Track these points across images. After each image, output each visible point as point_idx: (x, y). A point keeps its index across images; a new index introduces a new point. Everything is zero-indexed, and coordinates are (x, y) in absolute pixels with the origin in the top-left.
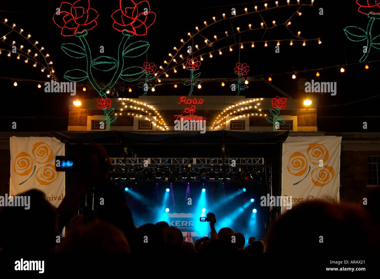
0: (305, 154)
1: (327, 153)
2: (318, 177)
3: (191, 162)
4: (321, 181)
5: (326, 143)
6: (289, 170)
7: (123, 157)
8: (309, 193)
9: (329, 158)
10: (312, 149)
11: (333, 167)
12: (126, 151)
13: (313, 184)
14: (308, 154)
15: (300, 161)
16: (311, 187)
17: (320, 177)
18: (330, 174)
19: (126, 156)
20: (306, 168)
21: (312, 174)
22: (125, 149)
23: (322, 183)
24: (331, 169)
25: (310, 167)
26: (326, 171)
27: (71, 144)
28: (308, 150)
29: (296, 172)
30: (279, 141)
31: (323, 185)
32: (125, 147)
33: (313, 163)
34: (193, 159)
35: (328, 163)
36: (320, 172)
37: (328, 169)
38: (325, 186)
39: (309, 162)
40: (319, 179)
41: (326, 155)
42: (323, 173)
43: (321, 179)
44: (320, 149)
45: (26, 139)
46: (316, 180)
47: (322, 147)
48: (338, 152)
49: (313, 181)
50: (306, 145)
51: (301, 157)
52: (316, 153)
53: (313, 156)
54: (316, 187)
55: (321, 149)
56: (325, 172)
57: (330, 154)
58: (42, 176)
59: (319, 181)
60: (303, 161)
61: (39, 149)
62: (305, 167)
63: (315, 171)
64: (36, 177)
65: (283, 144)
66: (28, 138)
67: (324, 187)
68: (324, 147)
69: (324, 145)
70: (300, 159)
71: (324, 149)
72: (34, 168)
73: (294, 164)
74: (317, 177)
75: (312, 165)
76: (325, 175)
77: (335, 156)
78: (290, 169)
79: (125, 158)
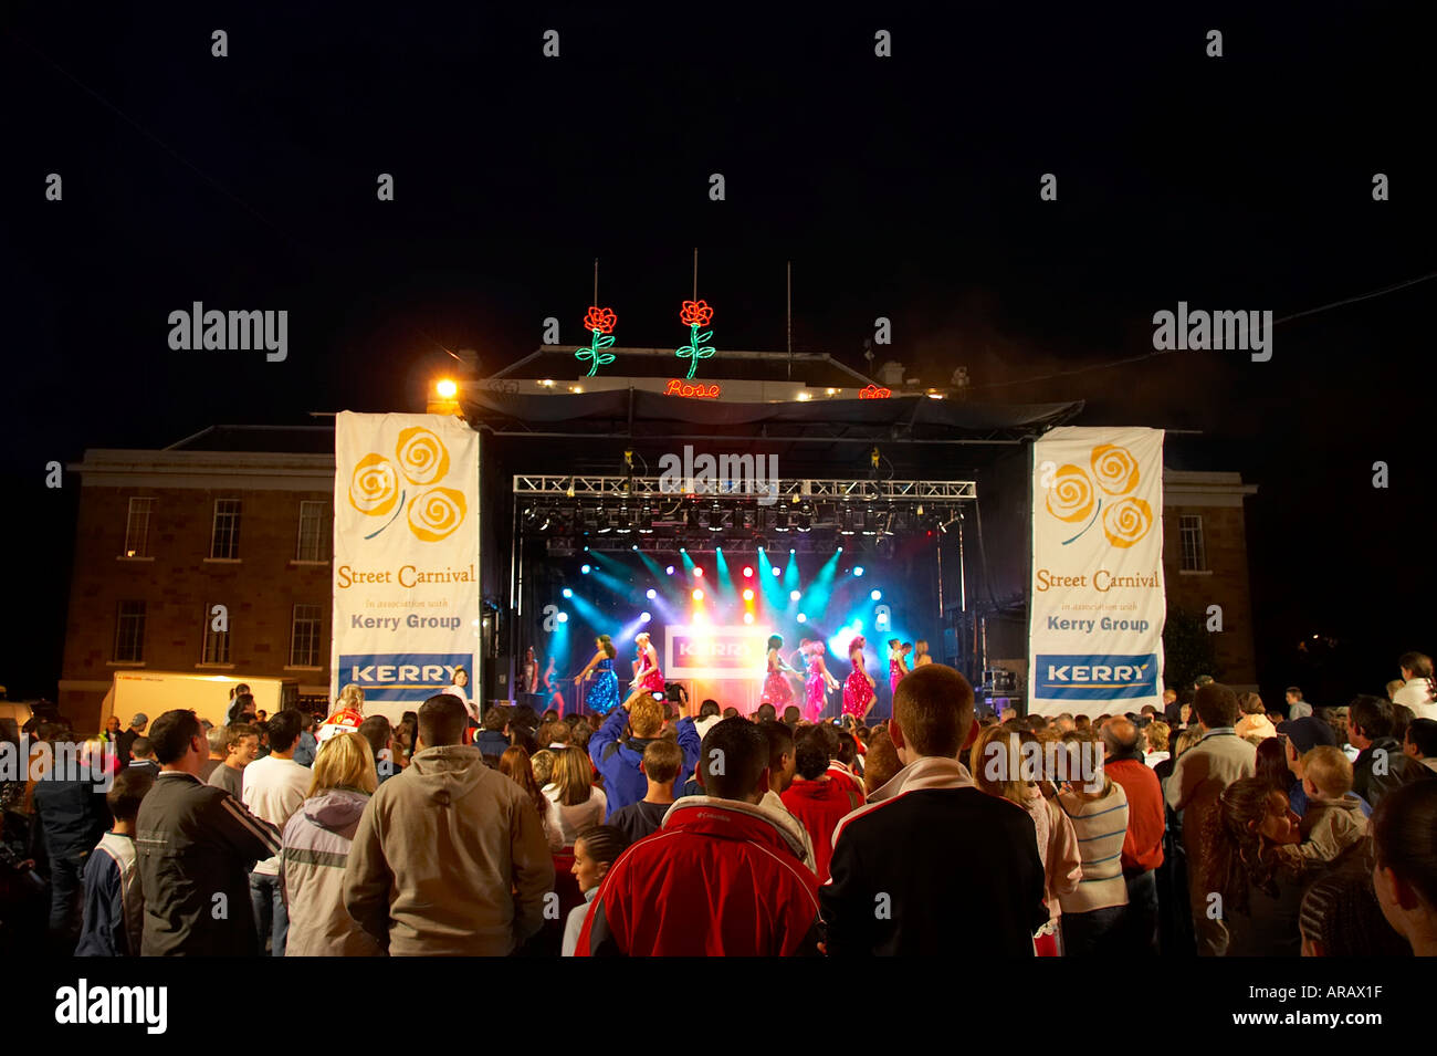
0: (1087, 468)
1: (1136, 466)
2: (1119, 525)
3: (798, 490)
4: (1124, 534)
5: (1133, 443)
6: (1050, 509)
7: (624, 476)
8: (1100, 565)
9: (1141, 478)
10: (1102, 457)
11: (1149, 502)
12: (630, 461)
13: (1107, 542)
14: (1094, 470)
15: (1076, 487)
16: (1104, 548)
17: (1122, 524)
18: (1143, 518)
19: (630, 473)
20: (1091, 504)
21: (1104, 518)
22: (628, 454)
23: (1127, 539)
24: (1144, 506)
25: (1100, 501)
26: (1136, 512)
27: (495, 433)
28: (1094, 458)
29: (1069, 513)
30: (1027, 436)
31: (1129, 544)
32: (628, 451)
33: (1107, 491)
34: (804, 481)
35: (1139, 490)
36: (1123, 512)
37: (1138, 505)
38: (1135, 545)
39: (1097, 489)
40: (1119, 530)
41: (1133, 473)
42: (1127, 515)
43: (1123, 530)
44: (1120, 459)
45: (379, 417)
46: (1113, 532)
47: (1124, 453)
48: (1158, 468)
49: (1108, 534)
50: (1087, 447)
51: (1077, 477)
52: (1111, 466)
53: (1105, 474)
54: (1113, 549)
55: (1121, 457)
56: (1131, 513)
57: (1142, 470)
58: (422, 517)
59: (1120, 535)
60: (1083, 488)
61: (412, 446)
62: (1088, 500)
63: (1111, 510)
64: (407, 521)
65: (1035, 445)
66: (385, 415)
67: (1131, 548)
68: (1129, 454)
69: (1129, 449)
70: (1076, 482)
71: (1129, 459)
72: (401, 495)
73: (1064, 495)
74: (1115, 525)
75: (1104, 497)
76: (1132, 522)
77: (1152, 473)
78: (1054, 506)
79: (630, 478)
